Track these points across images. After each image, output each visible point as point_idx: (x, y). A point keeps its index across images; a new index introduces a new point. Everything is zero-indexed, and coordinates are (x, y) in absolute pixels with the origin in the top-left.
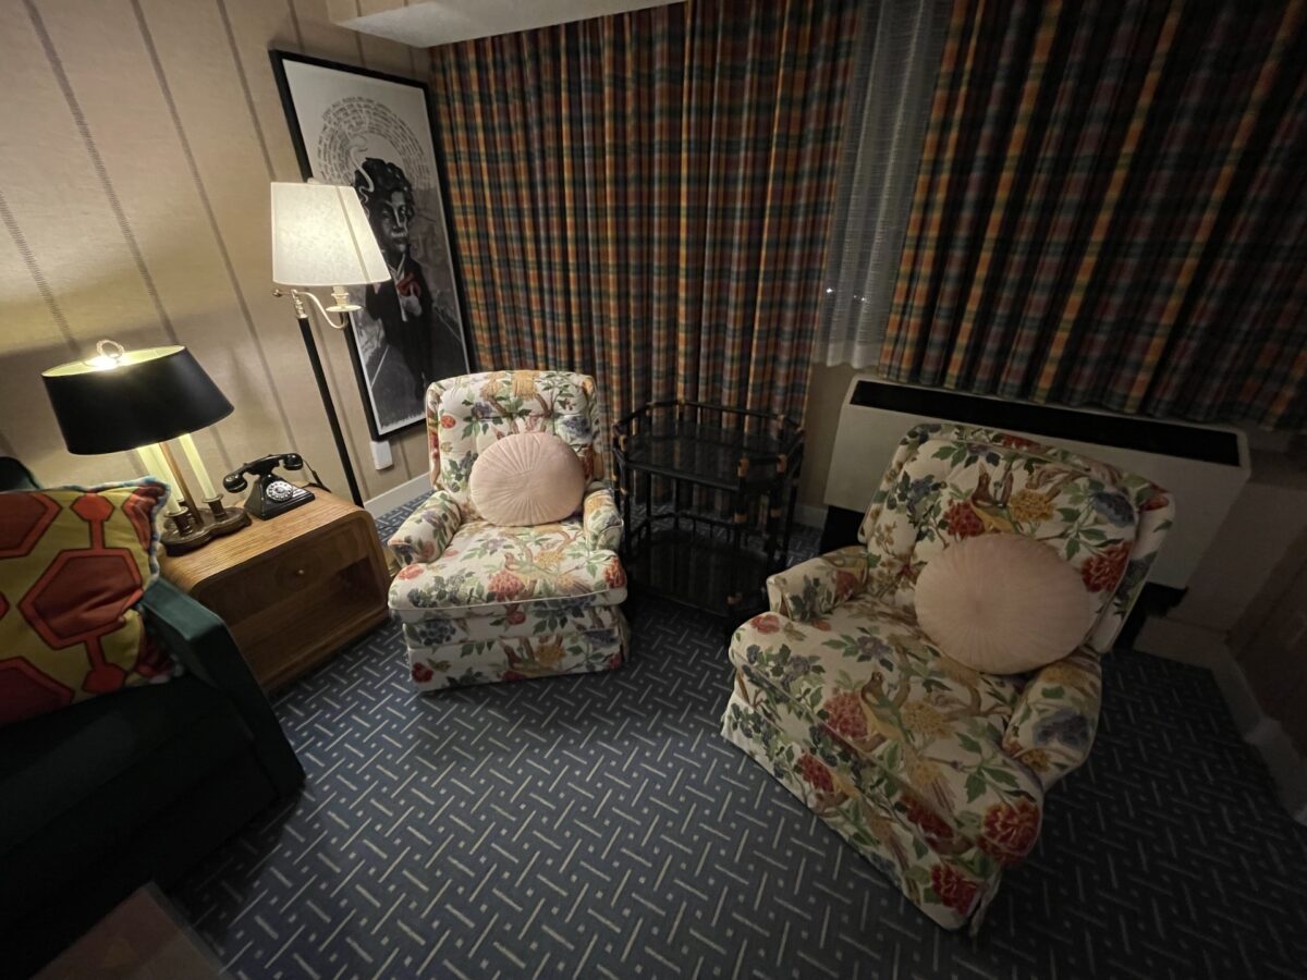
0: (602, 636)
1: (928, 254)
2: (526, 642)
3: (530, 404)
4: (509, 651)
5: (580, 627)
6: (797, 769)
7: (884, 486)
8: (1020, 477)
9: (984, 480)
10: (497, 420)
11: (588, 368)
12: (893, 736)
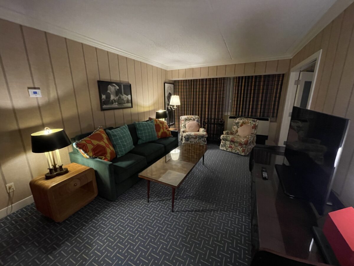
0: (205, 141)
1: (236, 102)
2: (197, 142)
3: (192, 119)
4: (195, 143)
5: (203, 140)
6: (229, 148)
7: (234, 124)
8: (246, 120)
9: (243, 121)
10: (188, 120)
11: (198, 115)
12: (237, 139)
